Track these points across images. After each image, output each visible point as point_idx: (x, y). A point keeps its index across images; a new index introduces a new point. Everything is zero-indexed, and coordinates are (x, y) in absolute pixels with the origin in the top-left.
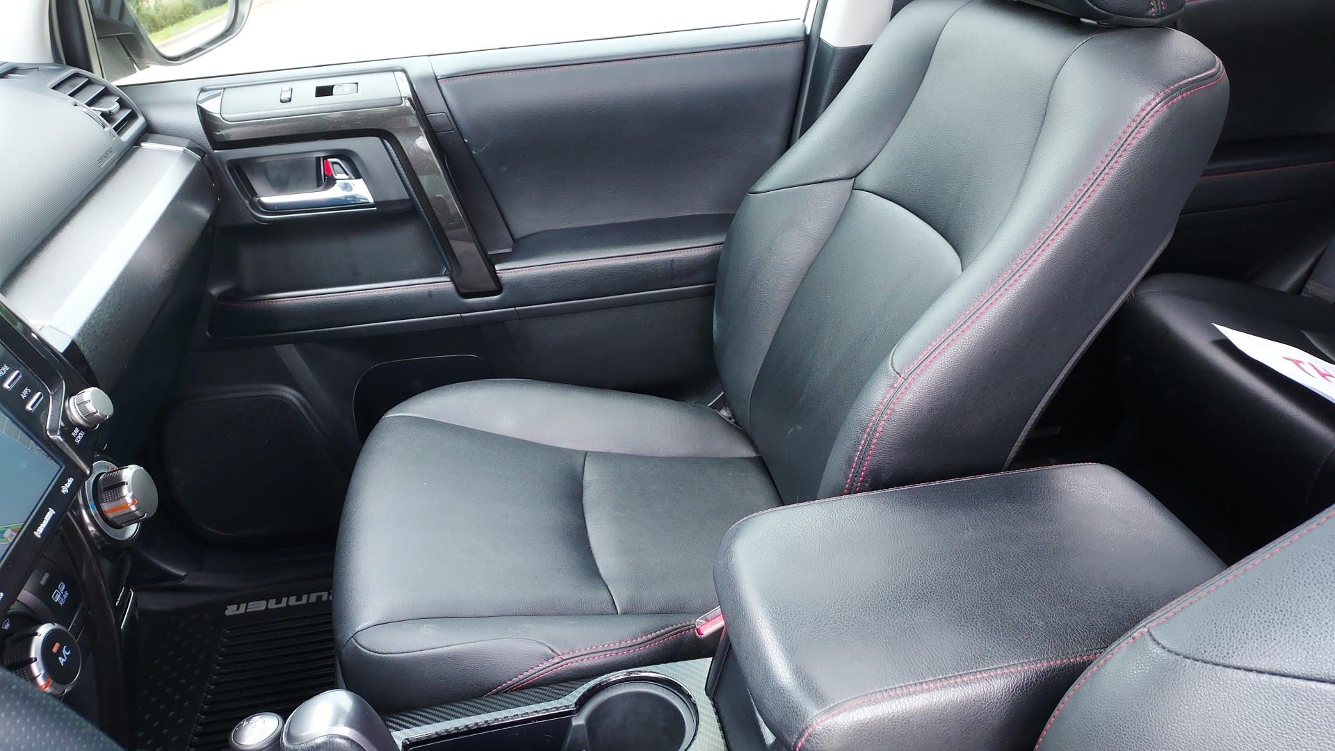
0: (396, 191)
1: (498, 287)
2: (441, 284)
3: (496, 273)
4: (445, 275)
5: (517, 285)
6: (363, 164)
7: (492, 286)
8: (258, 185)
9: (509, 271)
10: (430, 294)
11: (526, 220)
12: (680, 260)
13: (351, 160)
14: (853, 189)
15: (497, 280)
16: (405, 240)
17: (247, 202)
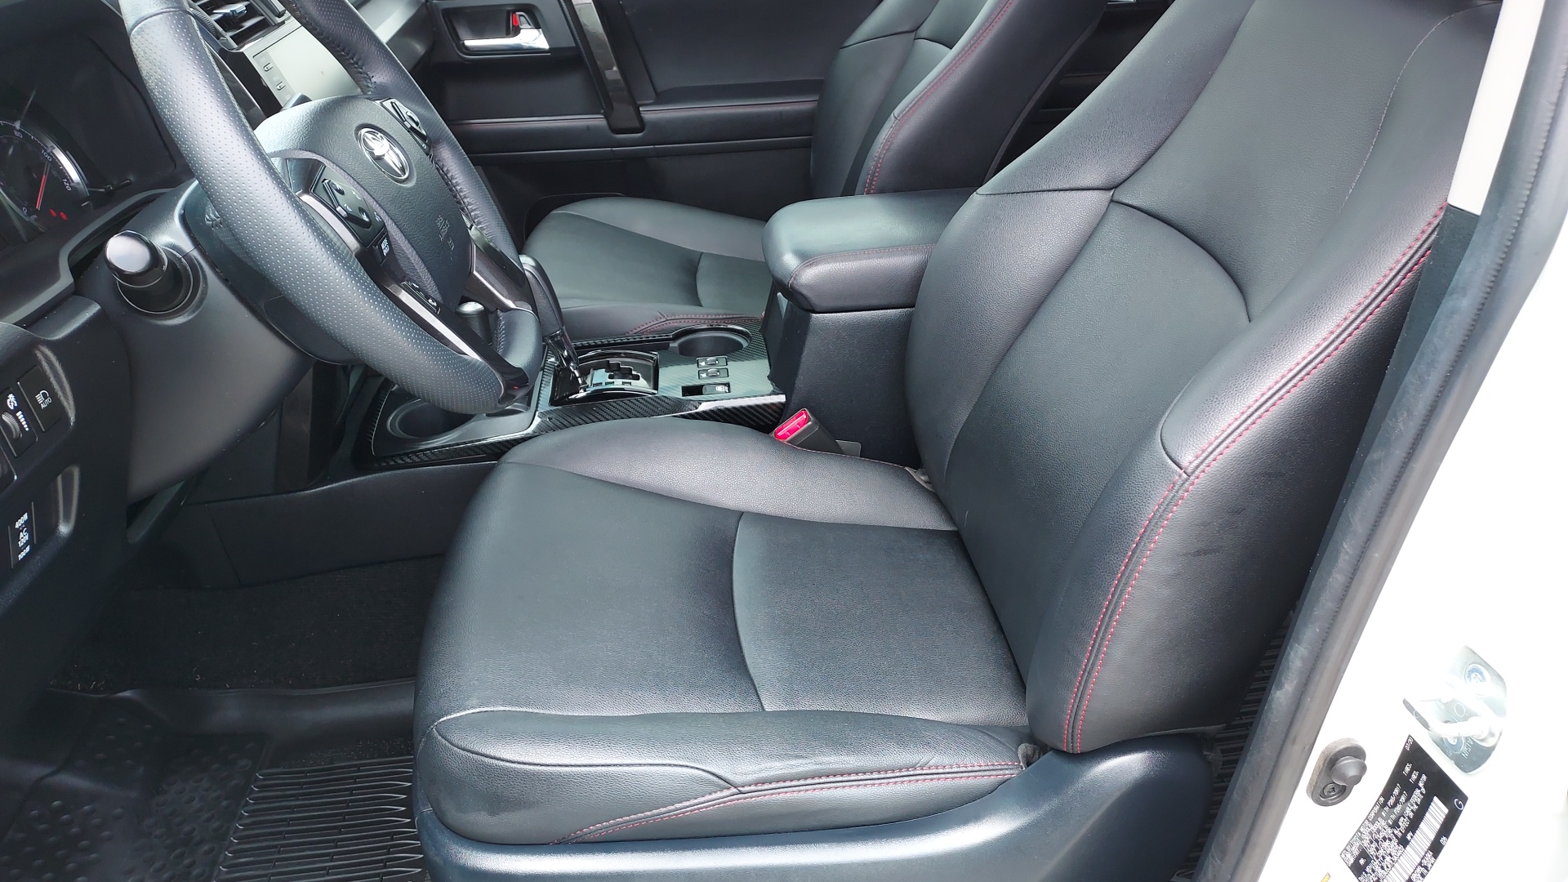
0: (567, 41)
1: (642, 126)
2: (597, 121)
3: (640, 113)
4: (601, 114)
5: (656, 125)
6: (542, 16)
7: (636, 124)
8: (462, 32)
9: (653, 114)
10: (588, 128)
11: (667, 78)
12: (787, 112)
13: (534, 15)
14: (915, 39)
15: (641, 119)
16: (572, 84)
17: (454, 45)
